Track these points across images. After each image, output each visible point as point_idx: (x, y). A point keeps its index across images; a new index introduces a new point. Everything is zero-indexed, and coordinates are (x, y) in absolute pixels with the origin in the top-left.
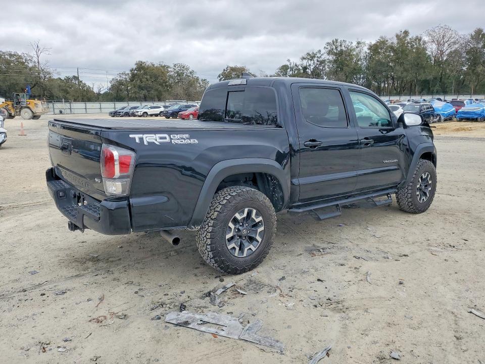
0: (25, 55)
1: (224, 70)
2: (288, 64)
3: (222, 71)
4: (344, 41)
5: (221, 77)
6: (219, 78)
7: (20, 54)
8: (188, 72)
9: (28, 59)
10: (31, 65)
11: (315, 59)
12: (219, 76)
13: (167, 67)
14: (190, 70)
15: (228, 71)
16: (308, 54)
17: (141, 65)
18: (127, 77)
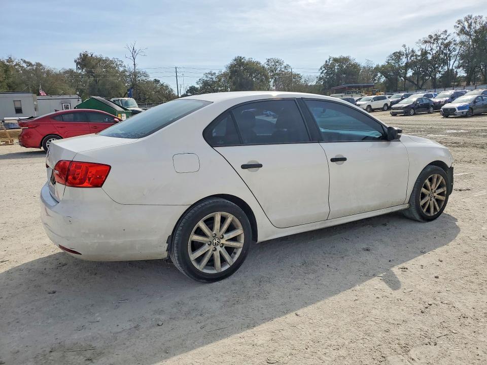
0: (116, 60)
1: (326, 62)
2: (403, 50)
3: (324, 63)
4: (479, 16)
5: (323, 69)
6: (321, 71)
7: (111, 59)
8: (283, 66)
9: (119, 63)
10: (121, 69)
11: (440, 41)
12: (321, 69)
13: (257, 64)
14: (285, 64)
15: (331, 62)
16: (431, 37)
17: (240, 60)
18: (213, 77)
